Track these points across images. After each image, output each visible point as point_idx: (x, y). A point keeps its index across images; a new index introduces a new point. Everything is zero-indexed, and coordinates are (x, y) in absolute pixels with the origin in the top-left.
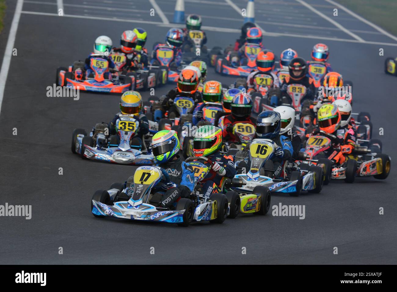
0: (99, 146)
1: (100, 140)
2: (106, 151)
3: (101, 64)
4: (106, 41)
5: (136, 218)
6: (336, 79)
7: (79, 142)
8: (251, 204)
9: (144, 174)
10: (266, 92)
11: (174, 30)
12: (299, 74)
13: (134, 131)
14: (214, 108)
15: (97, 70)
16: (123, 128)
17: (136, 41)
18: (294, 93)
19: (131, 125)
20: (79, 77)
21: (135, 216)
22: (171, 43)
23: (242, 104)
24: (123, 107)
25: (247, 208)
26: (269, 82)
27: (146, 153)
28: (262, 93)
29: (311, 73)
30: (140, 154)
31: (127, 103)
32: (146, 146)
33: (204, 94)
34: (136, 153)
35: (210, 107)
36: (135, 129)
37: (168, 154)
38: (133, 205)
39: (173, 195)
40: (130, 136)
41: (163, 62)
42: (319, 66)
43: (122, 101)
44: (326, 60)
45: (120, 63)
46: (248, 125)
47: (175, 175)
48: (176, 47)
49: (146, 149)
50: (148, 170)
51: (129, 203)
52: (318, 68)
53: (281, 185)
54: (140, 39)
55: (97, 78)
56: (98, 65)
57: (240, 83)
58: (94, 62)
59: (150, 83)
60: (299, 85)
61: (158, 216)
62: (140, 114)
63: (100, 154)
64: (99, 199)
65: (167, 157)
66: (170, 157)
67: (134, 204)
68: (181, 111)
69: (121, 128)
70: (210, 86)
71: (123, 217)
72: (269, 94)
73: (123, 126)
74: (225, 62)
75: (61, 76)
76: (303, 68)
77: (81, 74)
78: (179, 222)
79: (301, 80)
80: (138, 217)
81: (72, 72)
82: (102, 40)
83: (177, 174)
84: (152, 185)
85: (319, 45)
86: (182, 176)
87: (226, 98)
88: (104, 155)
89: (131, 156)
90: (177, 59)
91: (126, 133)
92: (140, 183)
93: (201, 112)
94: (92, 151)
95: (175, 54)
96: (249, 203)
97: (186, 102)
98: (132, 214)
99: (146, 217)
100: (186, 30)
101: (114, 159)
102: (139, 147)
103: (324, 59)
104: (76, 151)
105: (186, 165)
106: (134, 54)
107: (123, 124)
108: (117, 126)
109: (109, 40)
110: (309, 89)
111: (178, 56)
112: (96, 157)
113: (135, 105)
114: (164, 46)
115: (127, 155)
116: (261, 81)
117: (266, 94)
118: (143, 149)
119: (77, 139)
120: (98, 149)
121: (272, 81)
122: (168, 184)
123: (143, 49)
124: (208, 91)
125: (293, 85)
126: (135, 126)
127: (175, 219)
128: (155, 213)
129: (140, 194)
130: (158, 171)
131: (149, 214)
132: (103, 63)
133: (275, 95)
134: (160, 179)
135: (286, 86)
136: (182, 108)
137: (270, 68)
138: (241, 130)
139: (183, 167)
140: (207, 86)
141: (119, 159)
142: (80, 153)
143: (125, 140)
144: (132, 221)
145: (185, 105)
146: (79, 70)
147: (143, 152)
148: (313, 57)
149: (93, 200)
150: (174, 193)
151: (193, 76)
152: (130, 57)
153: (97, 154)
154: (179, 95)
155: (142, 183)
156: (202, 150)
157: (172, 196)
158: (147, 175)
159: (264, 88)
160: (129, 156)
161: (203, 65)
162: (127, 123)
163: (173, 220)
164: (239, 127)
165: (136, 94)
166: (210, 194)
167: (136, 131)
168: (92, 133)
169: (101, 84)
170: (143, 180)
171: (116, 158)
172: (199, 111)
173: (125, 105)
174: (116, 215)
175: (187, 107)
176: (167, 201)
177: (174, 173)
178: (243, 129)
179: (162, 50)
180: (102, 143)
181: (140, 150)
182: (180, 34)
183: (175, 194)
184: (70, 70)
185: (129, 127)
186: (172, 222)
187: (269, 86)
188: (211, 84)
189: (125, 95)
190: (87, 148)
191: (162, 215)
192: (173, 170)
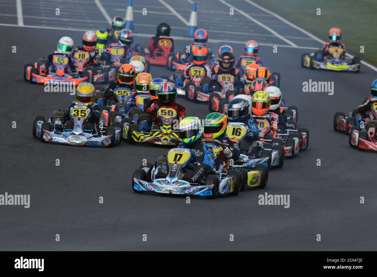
0: (56, 131)
1: (57, 125)
2: (62, 135)
3: (62, 60)
4: (68, 42)
5: (173, 193)
6: (264, 70)
7: (39, 127)
8: (255, 179)
9: (176, 155)
10: (199, 82)
11: (125, 30)
12: (228, 65)
13: (86, 117)
14: (145, 95)
15: (59, 66)
16: (76, 115)
17: (96, 40)
18: (224, 82)
19: (83, 112)
20: (43, 72)
21: (173, 191)
22: (123, 42)
23: (166, 92)
24: (79, 96)
25: (253, 182)
26: (202, 73)
27: (97, 136)
28: (195, 83)
29: (243, 66)
30: (91, 137)
31: (82, 93)
32: (97, 130)
33: (137, 84)
34: (88, 136)
35: (142, 95)
36: (87, 115)
37: (193, 137)
38: (170, 182)
40: (82, 122)
41: (116, 58)
42: (250, 60)
43: (78, 91)
44: (256, 54)
45: (84, 60)
46: (170, 109)
47: (198, 155)
48: (127, 46)
49: (97, 133)
50: (179, 152)
51: (166, 180)
52: (249, 61)
53: (255, 162)
54: (102, 38)
55: (58, 73)
56: (59, 61)
57: (178, 74)
58: (56, 59)
59: (111, 77)
60: (227, 74)
61: (192, 190)
62: (93, 103)
63: (56, 138)
64: (139, 177)
65: (193, 140)
66: (195, 140)
67: (171, 180)
68: (120, 99)
69: (74, 115)
70: (142, 78)
71: (162, 192)
72: (201, 83)
73: (76, 113)
74: (174, 59)
75: (28, 71)
76: (232, 60)
77: (45, 69)
78: (209, 195)
79: (229, 71)
80: (175, 192)
81: (37, 68)
82: (65, 41)
83: (200, 154)
84: (184, 164)
85: (250, 42)
86: (204, 156)
87: (152, 86)
88: (60, 138)
89: (83, 139)
90: (128, 55)
91: (79, 119)
92: (174, 162)
93: (134, 99)
94: (50, 135)
95: (125, 51)
96: (254, 178)
97: (124, 92)
98: (170, 189)
99: (182, 192)
100: (111, 30)
101: (69, 142)
102: (90, 131)
103: (255, 54)
104: (37, 135)
105: (207, 147)
106: (96, 52)
107: (76, 111)
108: (71, 114)
109: (71, 41)
110: (236, 78)
111: (128, 53)
112: (53, 140)
113: (89, 95)
114: (116, 44)
115: (80, 138)
116: (195, 73)
117: (199, 83)
118: (94, 132)
119: (37, 125)
120: (55, 133)
121: (205, 72)
122: (195, 163)
123: (105, 48)
124: (140, 82)
125: (223, 75)
126: (86, 112)
127: (206, 192)
128: (189, 188)
129: (175, 172)
130: (188, 152)
131: (185, 189)
132: (64, 59)
133: (207, 84)
134: (190, 159)
135: (217, 75)
136: (121, 96)
137: (204, 62)
138: (164, 113)
139: (205, 148)
140: (140, 78)
141: (73, 141)
142: (39, 137)
143: (78, 125)
144: (170, 195)
145: (123, 94)
146: (43, 66)
147: (94, 136)
148: (245, 52)
149: (134, 178)
151: (131, 69)
152: (93, 54)
153: (54, 138)
154: (118, 86)
155: (176, 163)
156: (212, 134)
157: (199, 173)
158: (179, 156)
159: (197, 79)
160: (82, 139)
161: (142, 59)
162: (80, 110)
163: (204, 193)
164: (162, 111)
165: (90, 85)
166: (221, 171)
167: (87, 117)
168: (50, 119)
169: (62, 78)
170: (177, 160)
171: (71, 141)
172: (133, 99)
173: (81, 96)
174: (156, 191)
175: (125, 96)
176: (196, 177)
177: (198, 153)
178: (165, 113)
179: (115, 49)
180: (59, 127)
181: (91, 133)
182: (130, 34)
183: (201, 171)
184: (36, 67)
185: (81, 114)
186: (204, 195)
187: (202, 77)
188: (143, 75)
189: (80, 87)
190: (45, 133)
191: (195, 190)
192: (196, 150)
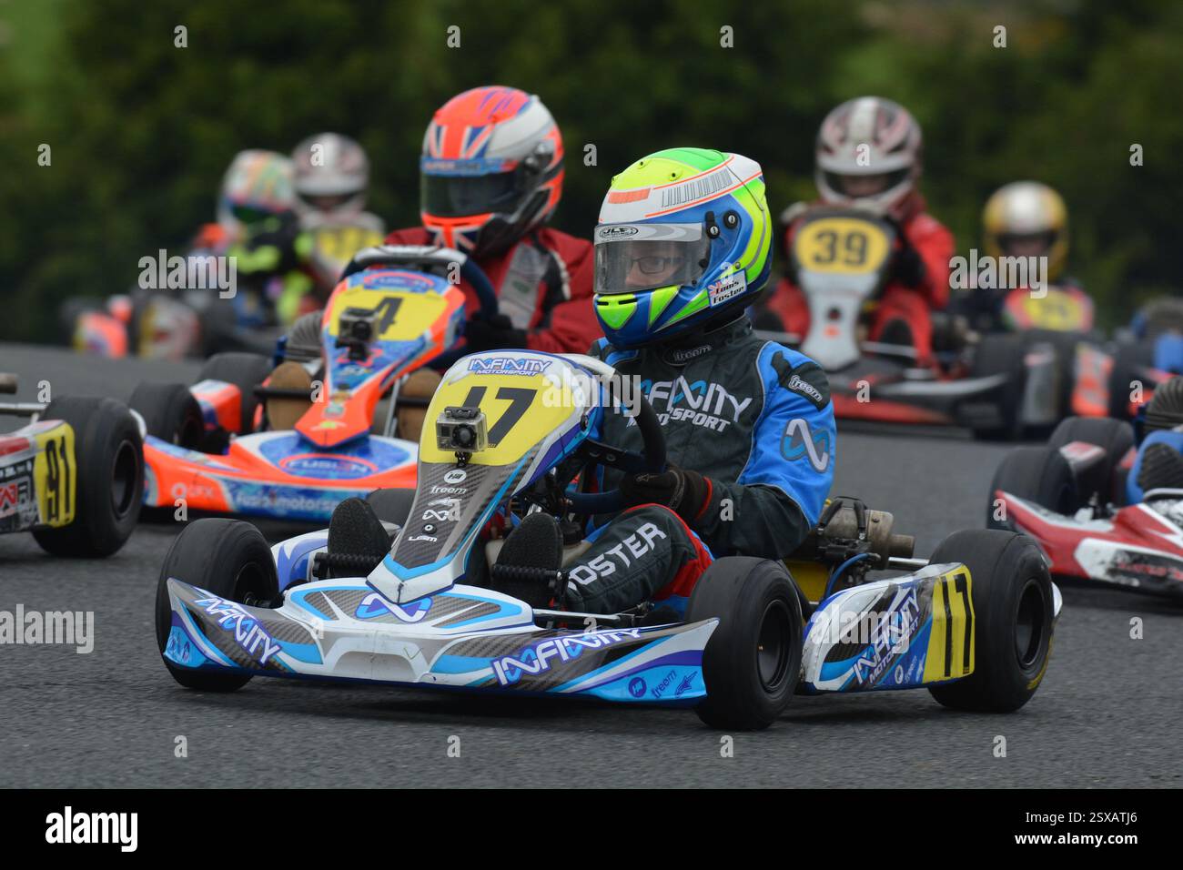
38: (392, 600)
39: (633, 549)
47: (710, 422)
51: (369, 589)
61: (541, 663)
65: (654, 314)
67: (401, 587)
78: (682, 696)
83: (726, 413)
84: (526, 466)
86: (762, 425)
92: (450, 457)
105: (787, 361)
127: (651, 678)
128: (522, 644)
129: (443, 530)
139: (766, 375)
149: (170, 582)
150: (639, 538)
155: (464, 459)
157: (625, 550)
158: (506, 402)
163: (639, 686)
174: (288, 660)
177: (706, 408)
186: (630, 698)
191: (565, 657)
192: (701, 383)
